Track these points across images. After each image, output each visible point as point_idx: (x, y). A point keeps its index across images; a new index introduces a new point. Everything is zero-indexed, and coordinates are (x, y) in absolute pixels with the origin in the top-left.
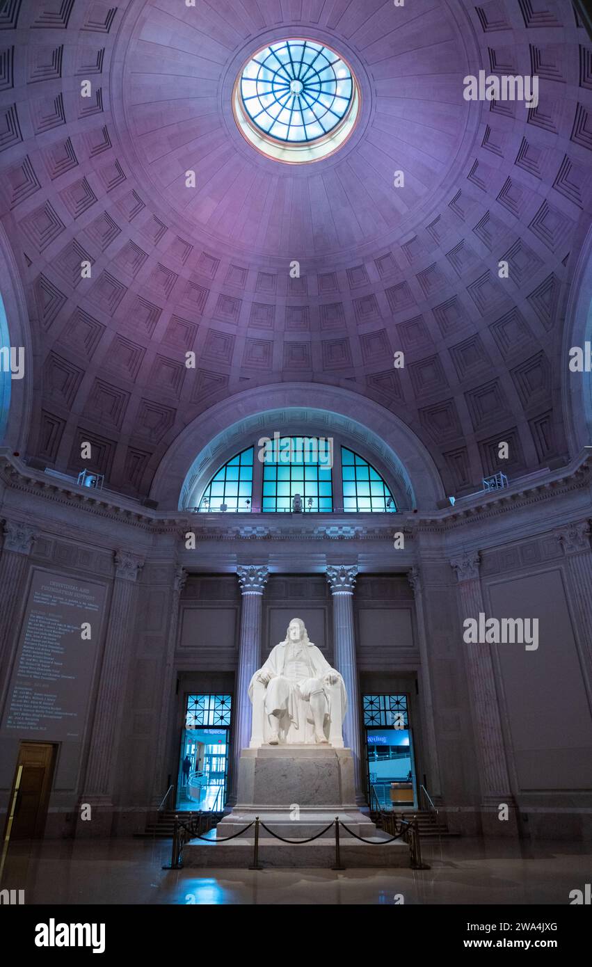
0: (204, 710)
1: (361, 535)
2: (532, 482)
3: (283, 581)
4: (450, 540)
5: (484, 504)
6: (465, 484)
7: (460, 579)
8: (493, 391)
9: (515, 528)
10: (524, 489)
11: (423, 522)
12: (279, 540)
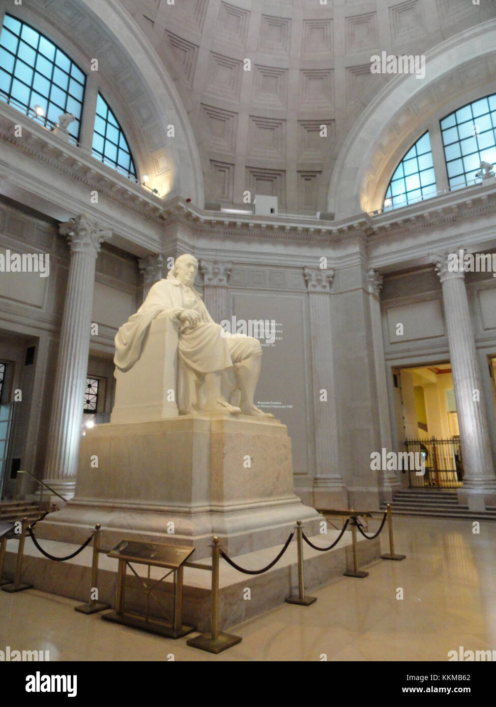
2: (301, 222)
4: (202, 243)
5: (252, 223)
9: (270, 254)
10: (293, 225)
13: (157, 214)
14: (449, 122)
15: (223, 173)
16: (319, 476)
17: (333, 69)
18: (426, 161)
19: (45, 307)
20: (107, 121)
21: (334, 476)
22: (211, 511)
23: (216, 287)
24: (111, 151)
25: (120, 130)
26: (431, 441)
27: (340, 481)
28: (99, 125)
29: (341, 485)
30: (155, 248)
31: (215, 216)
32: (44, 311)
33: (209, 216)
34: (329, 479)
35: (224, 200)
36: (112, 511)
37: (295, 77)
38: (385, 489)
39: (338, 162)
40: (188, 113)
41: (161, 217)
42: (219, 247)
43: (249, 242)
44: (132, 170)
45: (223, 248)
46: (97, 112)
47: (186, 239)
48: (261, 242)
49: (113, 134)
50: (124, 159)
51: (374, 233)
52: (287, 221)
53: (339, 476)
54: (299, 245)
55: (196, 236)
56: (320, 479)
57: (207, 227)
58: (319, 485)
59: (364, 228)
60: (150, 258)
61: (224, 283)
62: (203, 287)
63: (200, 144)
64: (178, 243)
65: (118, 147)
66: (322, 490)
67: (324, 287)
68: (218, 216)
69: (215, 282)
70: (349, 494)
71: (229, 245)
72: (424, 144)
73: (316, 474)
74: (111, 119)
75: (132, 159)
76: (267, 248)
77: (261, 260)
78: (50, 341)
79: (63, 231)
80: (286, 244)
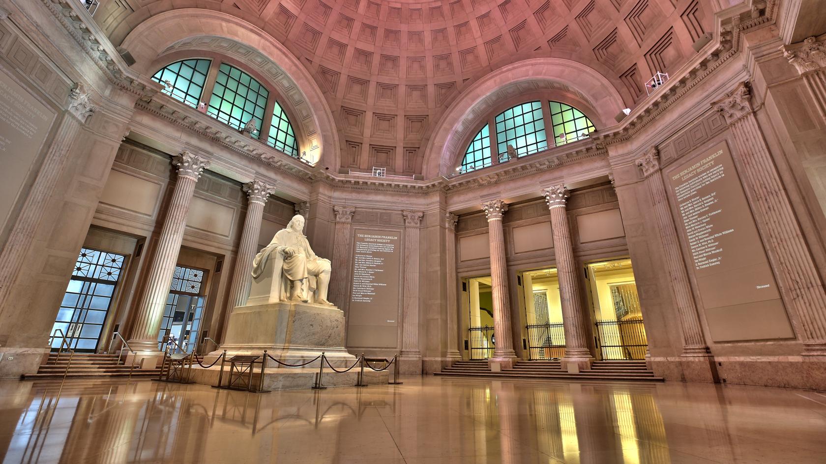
0: (90, 264)
1: (282, 168)
2: (402, 181)
3: (208, 177)
4: (337, 194)
5: (369, 182)
6: (353, 165)
7: (338, 219)
8: (389, 121)
9: (381, 202)
10: (396, 183)
11: (328, 177)
12: (223, 146)
13: (307, 177)
14: (500, 118)
15: (354, 149)
16: (403, 350)
17: (427, 85)
18: (487, 142)
19: (230, 237)
20: (280, 118)
21: (414, 350)
22: (284, 349)
23: (343, 223)
24: (281, 136)
25: (289, 123)
26: (485, 328)
27: (418, 353)
28: (275, 121)
29: (418, 356)
30: (304, 198)
31: (345, 177)
32: (229, 239)
33: (341, 178)
34: (410, 352)
35: (354, 166)
36: (240, 350)
37: (402, 90)
38: (448, 359)
39: (430, 142)
40: (332, 112)
41: (310, 178)
42: (347, 197)
43: (368, 193)
44: (295, 147)
45: (350, 197)
46: (274, 113)
47: (326, 192)
48: (376, 194)
49: (284, 126)
50: (290, 141)
51: (450, 189)
52: (393, 181)
53: (418, 350)
54: (402, 196)
55: (333, 190)
56: (404, 352)
57: (340, 184)
58: (403, 356)
59: (442, 186)
60: (302, 204)
61: (350, 220)
62: (336, 223)
63: (339, 130)
64: (320, 195)
65: (287, 133)
66: (406, 359)
67: (417, 224)
68: (348, 178)
69: (343, 220)
70: (423, 362)
71: (354, 196)
72: (486, 131)
73: (402, 348)
74: (284, 117)
75: (295, 140)
76: (379, 198)
77: (374, 206)
78: (232, 257)
79: (245, 189)
80: (392, 195)
